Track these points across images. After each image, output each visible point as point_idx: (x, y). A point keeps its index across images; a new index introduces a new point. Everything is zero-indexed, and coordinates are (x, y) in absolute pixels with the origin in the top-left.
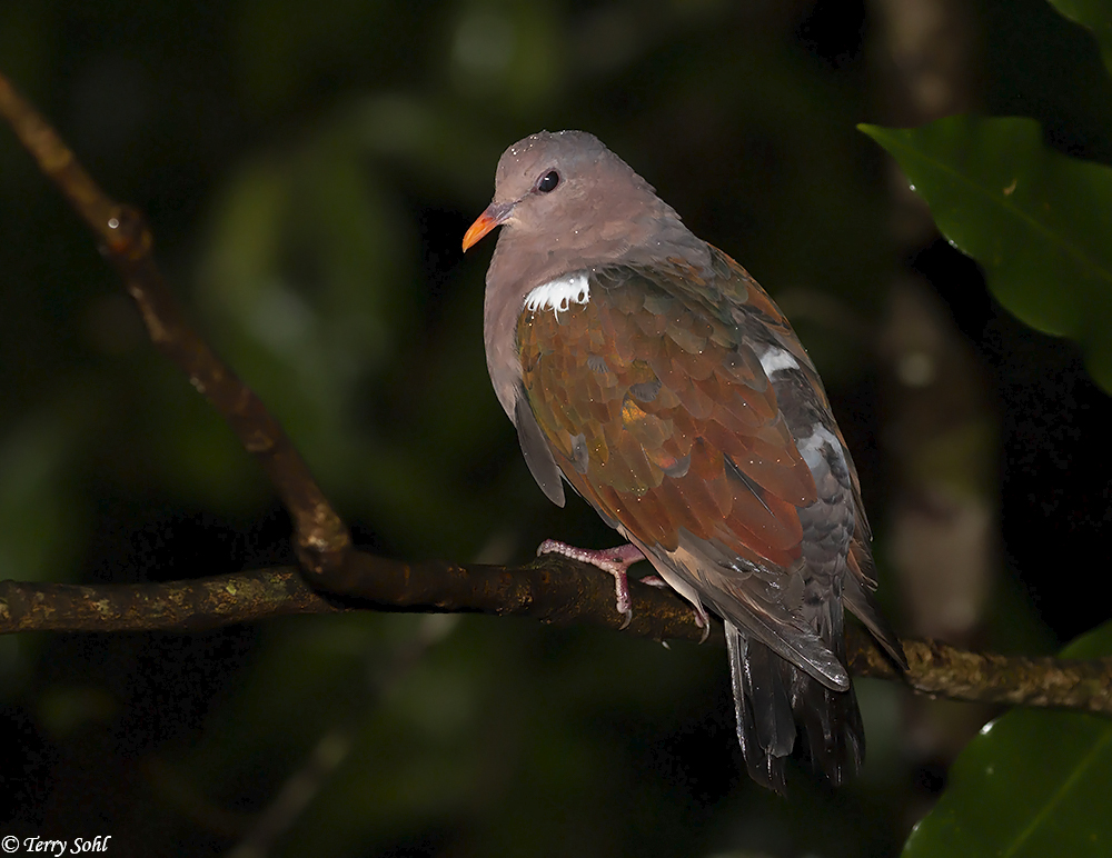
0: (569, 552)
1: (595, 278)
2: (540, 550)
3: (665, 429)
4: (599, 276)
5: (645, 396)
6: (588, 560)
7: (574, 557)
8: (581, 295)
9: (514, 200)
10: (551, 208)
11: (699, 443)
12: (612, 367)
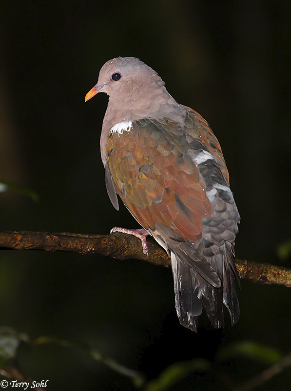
0: (124, 231)
1: (135, 123)
2: (112, 231)
3: (154, 183)
4: (137, 122)
5: (147, 170)
6: (131, 233)
7: (126, 232)
8: (128, 128)
9: (104, 83)
10: (117, 88)
11: (167, 190)
12: (135, 158)
